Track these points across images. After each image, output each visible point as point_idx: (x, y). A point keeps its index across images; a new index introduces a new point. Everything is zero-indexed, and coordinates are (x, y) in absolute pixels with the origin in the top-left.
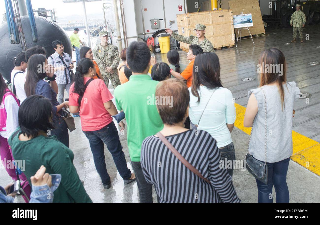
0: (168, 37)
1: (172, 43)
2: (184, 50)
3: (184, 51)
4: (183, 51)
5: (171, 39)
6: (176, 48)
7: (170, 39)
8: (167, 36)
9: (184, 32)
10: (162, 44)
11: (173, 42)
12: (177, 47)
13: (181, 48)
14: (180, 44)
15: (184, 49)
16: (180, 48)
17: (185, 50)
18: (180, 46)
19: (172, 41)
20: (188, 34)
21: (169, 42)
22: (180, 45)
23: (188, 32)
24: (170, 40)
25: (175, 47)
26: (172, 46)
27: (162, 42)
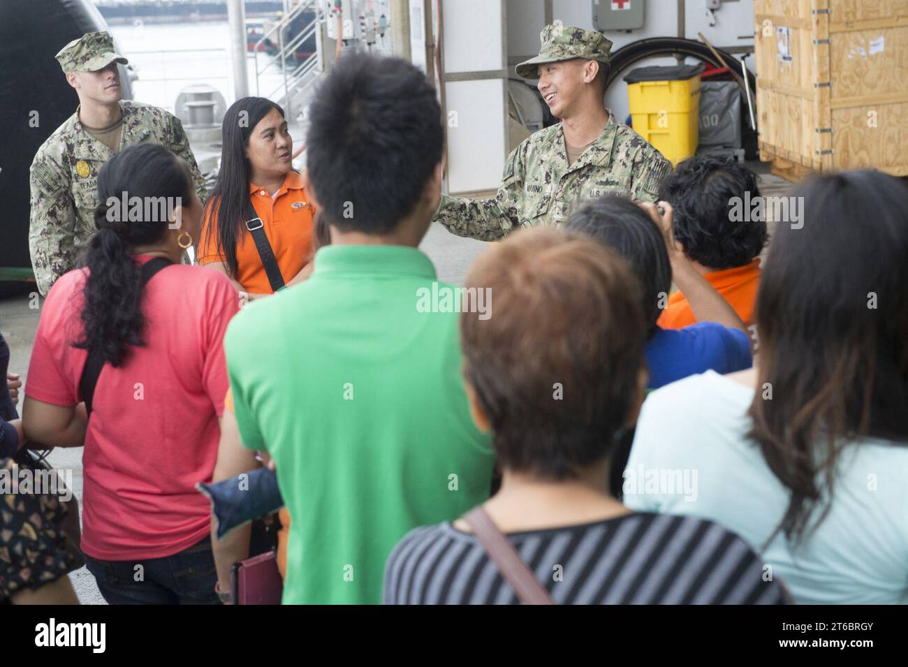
0: (685, 82)
1: (713, 121)
2: (781, 170)
3: (785, 175)
4: (774, 178)
5: (708, 100)
6: (736, 158)
7: (697, 97)
8: (681, 78)
9: (790, 59)
10: (650, 128)
11: (720, 119)
12: (743, 151)
13: (763, 158)
14: (761, 130)
15: (780, 164)
16: (758, 157)
17: (789, 171)
18: (760, 146)
19: (713, 108)
20: (810, 73)
21: (690, 113)
22: (762, 139)
23: (815, 59)
24: (701, 101)
25: (726, 146)
26: (708, 140)
27: (649, 115)
